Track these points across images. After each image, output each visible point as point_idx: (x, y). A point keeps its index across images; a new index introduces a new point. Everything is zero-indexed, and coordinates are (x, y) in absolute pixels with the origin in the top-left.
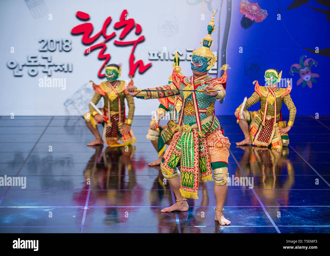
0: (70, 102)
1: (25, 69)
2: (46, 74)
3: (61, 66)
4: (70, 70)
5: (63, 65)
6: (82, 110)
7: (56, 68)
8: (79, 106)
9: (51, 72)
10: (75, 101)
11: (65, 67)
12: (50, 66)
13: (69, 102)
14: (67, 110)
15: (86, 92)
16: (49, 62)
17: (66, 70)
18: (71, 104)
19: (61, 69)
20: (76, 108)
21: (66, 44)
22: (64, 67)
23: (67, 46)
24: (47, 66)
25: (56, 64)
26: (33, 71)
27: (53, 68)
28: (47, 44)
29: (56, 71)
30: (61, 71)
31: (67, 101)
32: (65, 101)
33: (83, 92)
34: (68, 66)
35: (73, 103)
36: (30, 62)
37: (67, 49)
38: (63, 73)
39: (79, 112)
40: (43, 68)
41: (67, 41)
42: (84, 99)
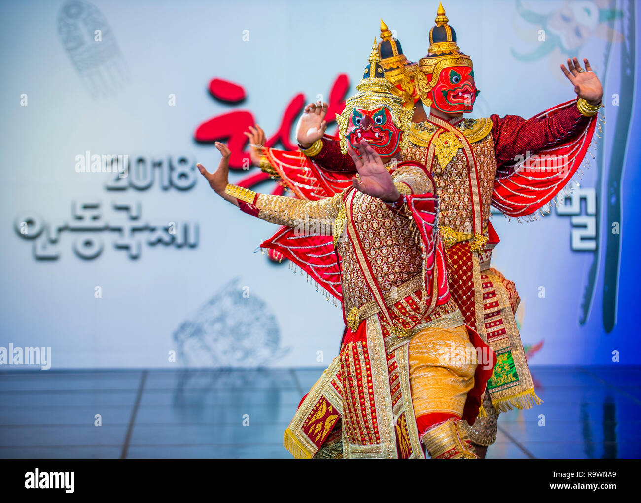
0: (189, 330)
1: (67, 238)
2: (123, 254)
3: (166, 230)
4: (192, 241)
5: (173, 227)
6: (225, 352)
7: (154, 237)
8: (216, 340)
9: (139, 246)
10: (206, 327)
11: (177, 232)
12: (135, 230)
14: (182, 353)
15: (235, 303)
16: (134, 219)
17: (180, 240)
18: (192, 335)
19: (166, 238)
20: (207, 348)
21: (180, 169)
22: (173, 232)
23: (183, 175)
24: (127, 231)
25: (153, 224)
26: (88, 243)
27: (144, 237)
29: (153, 244)
30: (167, 244)
31: (184, 327)
32: (175, 326)
33: (228, 302)
34: (186, 230)
35: (198, 332)
36: (80, 218)
37: (183, 183)
38: (171, 249)
39: (215, 358)
40: (116, 235)
41: (183, 161)
42: (230, 322)
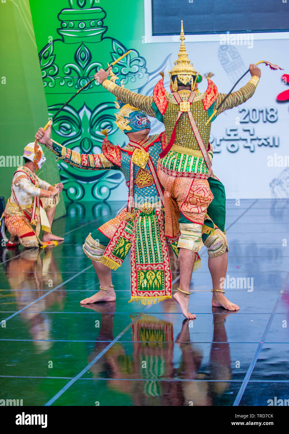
0: (276, 182)
1: (224, 144)
2: (248, 150)
3: (265, 140)
4: (276, 144)
5: (268, 138)
7: (260, 143)
9: (254, 147)
10: (283, 181)
11: (270, 141)
12: (252, 140)
14: (273, 192)
16: (252, 135)
17: (271, 144)
18: (277, 184)
19: (266, 143)
20: (284, 190)
21: (271, 113)
22: (268, 141)
23: (272, 116)
24: (249, 140)
25: (259, 138)
26: (233, 146)
27: (256, 143)
28: (248, 114)
29: (259, 146)
30: (266, 146)
31: (274, 181)
32: (271, 181)
34: (274, 139)
35: (280, 183)
36: (229, 135)
37: (272, 119)
38: (268, 148)
39: (288, 194)
40: (245, 142)
41: (272, 110)
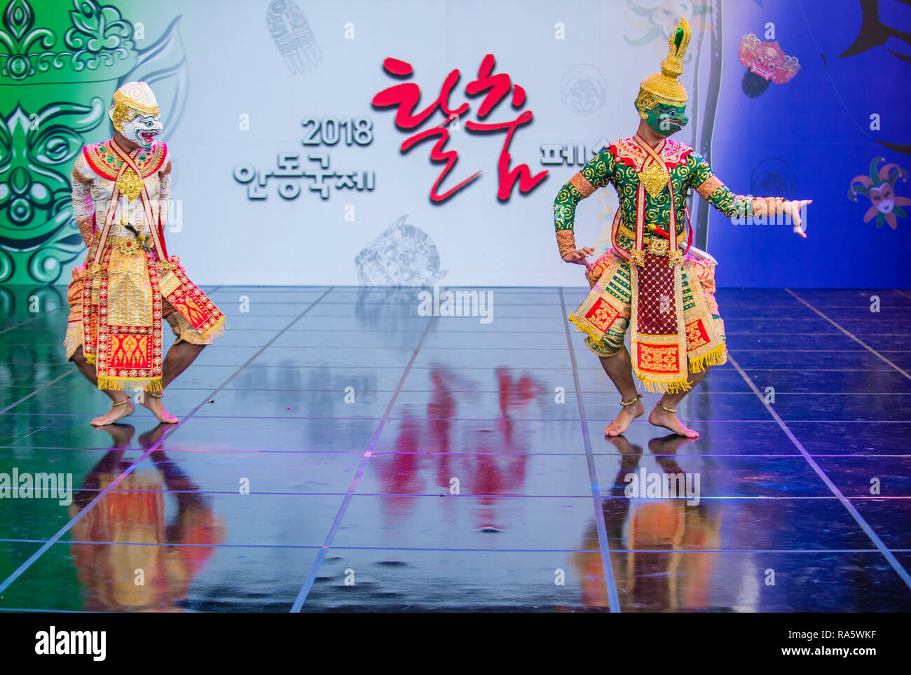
2: (317, 195)
3: (350, 177)
4: (370, 186)
5: (356, 175)
6: (396, 274)
7: (340, 183)
8: (389, 264)
9: (329, 190)
10: (381, 254)
11: (359, 179)
12: (324, 177)
13: (367, 256)
14: (362, 274)
15: (405, 234)
16: (325, 168)
17: (360, 185)
18: (370, 260)
19: (350, 184)
20: (383, 271)
21: (361, 129)
22: (355, 179)
23: (363, 134)
24: (319, 178)
25: (339, 173)
26: (290, 187)
27: (333, 182)
28: (320, 128)
29: (339, 188)
30: (350, 188)
31: (363, 253)
32: (358, 254)
33: (398, 234)
34: (365, 177)
35: (375, 257)
36: (284, 168)
37: (363, 140)
38: (354, 191)
39: (388, 277)
40: (311, 181)
41: (363, 122)
42: (400, 250)
